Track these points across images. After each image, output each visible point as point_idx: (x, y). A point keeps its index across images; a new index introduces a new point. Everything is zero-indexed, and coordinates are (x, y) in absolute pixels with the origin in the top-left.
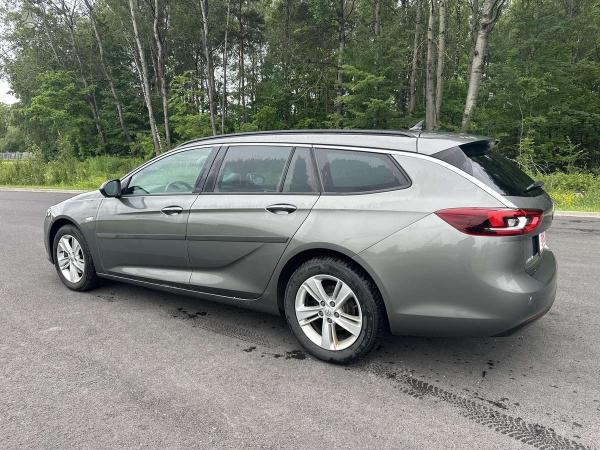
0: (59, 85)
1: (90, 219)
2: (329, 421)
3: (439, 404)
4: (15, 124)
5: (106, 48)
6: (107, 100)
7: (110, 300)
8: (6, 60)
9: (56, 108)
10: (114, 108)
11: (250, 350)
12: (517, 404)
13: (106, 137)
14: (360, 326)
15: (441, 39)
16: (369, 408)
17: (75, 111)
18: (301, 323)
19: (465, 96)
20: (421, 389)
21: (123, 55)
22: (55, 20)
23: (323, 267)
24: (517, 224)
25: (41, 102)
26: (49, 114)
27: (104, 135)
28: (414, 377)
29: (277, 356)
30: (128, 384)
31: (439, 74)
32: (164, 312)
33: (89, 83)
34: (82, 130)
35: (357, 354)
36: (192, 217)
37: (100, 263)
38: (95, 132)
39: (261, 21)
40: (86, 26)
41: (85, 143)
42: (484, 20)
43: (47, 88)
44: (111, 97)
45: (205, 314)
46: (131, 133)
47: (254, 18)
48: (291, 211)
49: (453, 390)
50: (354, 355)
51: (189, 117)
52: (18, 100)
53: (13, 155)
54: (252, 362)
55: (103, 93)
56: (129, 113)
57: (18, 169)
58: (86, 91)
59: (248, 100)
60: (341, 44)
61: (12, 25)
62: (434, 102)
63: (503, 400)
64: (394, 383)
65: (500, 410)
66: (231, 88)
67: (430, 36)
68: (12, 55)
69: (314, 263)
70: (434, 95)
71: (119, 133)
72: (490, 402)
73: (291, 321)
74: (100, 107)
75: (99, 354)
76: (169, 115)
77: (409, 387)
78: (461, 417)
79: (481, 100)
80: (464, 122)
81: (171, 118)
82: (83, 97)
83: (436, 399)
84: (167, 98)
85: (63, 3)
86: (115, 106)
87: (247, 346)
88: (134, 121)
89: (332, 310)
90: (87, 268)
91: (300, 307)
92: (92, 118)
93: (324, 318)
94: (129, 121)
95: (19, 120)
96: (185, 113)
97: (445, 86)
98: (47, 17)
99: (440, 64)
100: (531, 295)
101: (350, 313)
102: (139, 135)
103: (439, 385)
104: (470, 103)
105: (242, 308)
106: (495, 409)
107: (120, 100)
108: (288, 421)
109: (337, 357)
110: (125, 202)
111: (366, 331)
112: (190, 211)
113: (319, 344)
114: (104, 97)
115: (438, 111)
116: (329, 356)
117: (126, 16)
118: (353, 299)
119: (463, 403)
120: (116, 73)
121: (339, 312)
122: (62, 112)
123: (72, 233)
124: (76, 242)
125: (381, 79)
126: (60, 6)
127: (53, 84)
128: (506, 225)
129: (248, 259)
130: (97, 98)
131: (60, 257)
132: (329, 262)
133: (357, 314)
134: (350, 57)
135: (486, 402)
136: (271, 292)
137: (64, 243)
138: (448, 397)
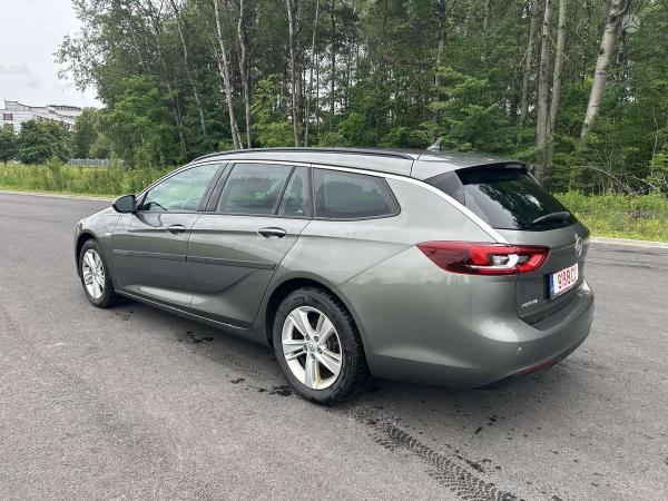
0: (142, 90)
1: (108, 234)
2: (280, 464)
3: (409, 459)
4: (101, 130)
5: (191, 50)
6: (191, 106)
7: (126, 318)
8: (94, 64)
9: (139, 114)
10: (197, 115)
11: (237, 382)
12: (499, 468)
13: (188, 145)
14: (339, 365)
15: (560, 36)
16: (330, 455)
17: (158, 117)
18: (287, 357)
19: (586, 101)
20: (399, 439)
21: (209, 58)
22: (142, 21)
23: (306, 298)
24: (506, 262)
25: (125, 108)
26: (132, 120)
27: (186, 142)
28: (397, 426)
29: (262, 390)
30: (102, 406)
31: (556, 76)
32: (172, 335)
33: (173, 88)
34: (164, 137)
35: (337, 395)
36: (193, 238)
37: (117, 280)
38: (177, 140)
39: (355, 18)
40: (172, 28)
41: (166, 151)
42: (613, 12)
43: (130, 94)
44: (195, 103)
45: (211, 339)
46: (214, 141)
47: (347, 15)
48: (281, 235)
49: (432, 445)
50: (333, 396)
51: (273, 125)
52: (104, 106)
53: (103, 161)
54: (233, 394)
55: (187, 98)
56: (212, 121)
57: (96, 177)
58: (168, 96)
59: (338, 106)
60: (441, 43)
61: (100, 28)
62: (548, 109)
63: (485, 461)
64: (371, 430)
65: (475, 473)
66: (323, 92)
67: (545, 31)
68: (100, 59)
69: (300, 293)
70: (549, 101)
71: (202, 141)
72: (468, 462)
73: (278, 354)
74: (184, 113)
75: (89, 373)
76: (252, 122)
77: (384, 436)
78: (426, 475)
79: (607, 108)
80: (583, 134)
81: (253, 127)
82: (166, 103)
83: (409, 452)
84: (250, 104)
85: (150, 4)
86: (198, 112)
87: (235, 376)
88: (218, 128)
89: (315, 344)
90: (106, 284)
91: (287, 340)
92: (175, 125)
93: (308, 353)
94: (211, 129)
95: (105, 126)
96: (268, 122)
97: (562, 91)
98: (134, 19)
99: (557, 64)
100: (519, 344)
101: (331, 350)
102: (221, 143)
103: (419, 438)
104: (592, 111)
105: (236, 336)
106: (470, 470)
107: (203, 105)
108: (238, 460)
109: (319, 397)
110: (141, 218)
111: (345, 370)
112: (191, 231)
113: (302, 380)
114: (187, 103)
115: (552, 120)
116: (311, 394)
117: (211, 16)
118: (334, 335)
119: (437, 461)
120: (202, 78)
121: (323, 348)
122: (144, 119)
123: (94, 247)
124: (98, 258)
125: (483, 82)
126: (147, 7)
127: (136, 90)
128: (491, 263)
129: (241, 284)
130: (180, 104)
131: (86, 272)
132: (313, 293)
133: (337, 352)
134: (449, 58)
135: (463, 462)
136: (260, 321)
137: (89, 257)
138: (424, 452)
